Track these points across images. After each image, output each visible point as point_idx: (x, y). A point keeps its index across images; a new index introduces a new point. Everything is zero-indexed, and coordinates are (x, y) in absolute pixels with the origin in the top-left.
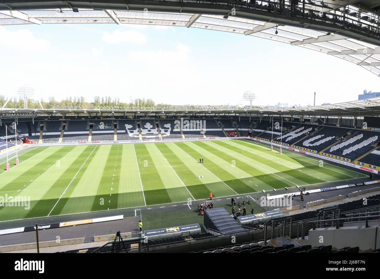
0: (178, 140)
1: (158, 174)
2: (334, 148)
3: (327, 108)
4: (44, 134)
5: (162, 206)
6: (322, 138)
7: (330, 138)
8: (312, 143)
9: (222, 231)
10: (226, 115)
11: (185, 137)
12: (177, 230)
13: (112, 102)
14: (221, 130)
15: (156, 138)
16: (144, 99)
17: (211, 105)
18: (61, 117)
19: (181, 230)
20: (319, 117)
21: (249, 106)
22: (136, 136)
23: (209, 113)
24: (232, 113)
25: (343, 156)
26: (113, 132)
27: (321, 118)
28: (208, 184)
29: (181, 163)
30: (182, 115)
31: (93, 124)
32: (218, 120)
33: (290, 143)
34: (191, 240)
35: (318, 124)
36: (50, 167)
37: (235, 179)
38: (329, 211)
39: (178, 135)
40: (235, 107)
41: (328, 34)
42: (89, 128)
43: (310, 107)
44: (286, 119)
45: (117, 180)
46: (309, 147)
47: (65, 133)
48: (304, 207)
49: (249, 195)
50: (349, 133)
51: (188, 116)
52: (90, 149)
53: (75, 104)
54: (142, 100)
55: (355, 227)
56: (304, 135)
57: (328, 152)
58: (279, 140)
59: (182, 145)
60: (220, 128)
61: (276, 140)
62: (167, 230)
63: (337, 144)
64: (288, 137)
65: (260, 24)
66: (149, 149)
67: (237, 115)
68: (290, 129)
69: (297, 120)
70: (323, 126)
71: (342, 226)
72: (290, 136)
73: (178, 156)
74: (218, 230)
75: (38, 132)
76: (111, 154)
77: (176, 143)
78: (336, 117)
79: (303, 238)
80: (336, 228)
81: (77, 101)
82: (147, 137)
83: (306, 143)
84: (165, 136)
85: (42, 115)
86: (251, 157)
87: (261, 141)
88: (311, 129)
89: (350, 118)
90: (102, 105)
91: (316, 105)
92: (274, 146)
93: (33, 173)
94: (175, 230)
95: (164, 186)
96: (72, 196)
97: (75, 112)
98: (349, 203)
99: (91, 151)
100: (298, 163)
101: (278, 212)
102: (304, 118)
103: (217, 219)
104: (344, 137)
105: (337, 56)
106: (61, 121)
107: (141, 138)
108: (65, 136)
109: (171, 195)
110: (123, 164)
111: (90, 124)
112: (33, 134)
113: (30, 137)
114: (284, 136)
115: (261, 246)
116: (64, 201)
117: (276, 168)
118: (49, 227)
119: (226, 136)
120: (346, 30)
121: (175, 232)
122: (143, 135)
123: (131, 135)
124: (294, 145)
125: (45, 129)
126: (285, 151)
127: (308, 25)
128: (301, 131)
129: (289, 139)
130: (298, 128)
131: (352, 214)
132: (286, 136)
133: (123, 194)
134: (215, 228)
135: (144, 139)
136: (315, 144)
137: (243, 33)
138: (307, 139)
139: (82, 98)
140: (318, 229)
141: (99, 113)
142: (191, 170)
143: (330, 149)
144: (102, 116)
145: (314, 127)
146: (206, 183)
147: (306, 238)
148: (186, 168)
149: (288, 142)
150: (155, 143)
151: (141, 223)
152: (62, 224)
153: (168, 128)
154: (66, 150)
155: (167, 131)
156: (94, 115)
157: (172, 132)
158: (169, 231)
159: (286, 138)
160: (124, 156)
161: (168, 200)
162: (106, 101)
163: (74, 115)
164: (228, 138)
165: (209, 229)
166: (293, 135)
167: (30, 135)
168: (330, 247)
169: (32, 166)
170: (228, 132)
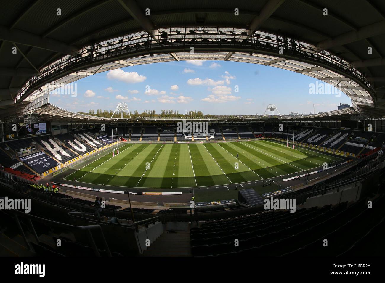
0: (220, 141)
1: (205, 165)
2: (326, 143)
3: (321, 115)
4: (131, 135)
5: (209, 187)
6: (319, 136)
7: (324, 136)
8: (313, 140)
9: (251, 203)
10: (255, 122)
11: (226, 139)
12: (219, 203)
13: (173, 113)
14: (251, 133)
15: (204, 140)
16: (195, 111)
17: (244, 115)
18: (141, 124)
19: (221, 203)
20: (317, 122)
21: (271, 115)
22: (190, 138)
23: (243, 121)
24: (259, 121)
25: (331, 148)
26: (174, 135)
27: (318, 123)
28: (242, 172)
29: (223, 158)
30: (223, 122)
31: (160, 129)
32: (249, 126)
33: (299, 141)
34: (229, 210)
35: (316, 126)
36: (135, 157)
37: (261, 168)
38: (319, 185)
39: (220, 137)
40: (261, 116)
41: (317, 67)
42: (158, 131)
43: (312, 115)
44: (297, 124)
45: (177, 168)
46: (312, 143)
47: (144, 135)
48: (307, 184)
49: (271, 179)
50: (334, 132)
51: (228, 123)
52: (158, 146)
53: (149, 115)
54: (194, 112)
55: (332, 193)
56: (308, 135)
57: (322, 146)
58: (292, 139)
59: (223, 145)
60: (251, 132)
61: (290, 139)
62: (212, 203)
63: (327, 140)
64: (298, 136)
65: (275, 58)
66: (199, 148)
67: (263, 122)
68: (299, 131)
69: (303, 124)
70: (319, 128)
71: (325, 193)
72: (300, 136)
73: (220, 153)
74: (248, 203)
75: (128, 134)
76: (172, 151)
77: (218, 143)
78: (327, 122)
79: (303, 204)
80: (321, 195)
81: (150, 113)
82: (198, 139)
83: (310, 141)
84: (210, 138)
85: (131, 123)
86: (273, 153)
87: (280, 140)
88: (312, 130)
89: (334, 122)
90: (166, 116)
91: (315, 114)
92: (289, 144)
93: (126, 160)
94: (218, 203)
95: (210, 174)
96: (148, 177)
97: (149, 121)
98: (332, 178)
99: (159, 148)
100: (304, 154)
101: (290, 189)
102: (308, 123)
103: (247, 196)
104: (331, 135)
105: (324, 80)
106: (141, 127)
107: (193, 140)
108: (143, 137)
109: (214, 180)
110: (181, 157)
111: (159, 129)
112: (126, 135)
113: (125, 137)
114: (296, 136)
115: (275, 212)
116: (144, 179)
117: (289, 159)
118: (137, 193)
119: (255, 137)
120: (326, 65)
121: (218, 204)
122: (194, 137)
123: (186, 137)
124: (302, 142)
125: (132, 132)
126: (296, 147)
127: (304, 60)
128: (306, 132)
129: (299, 138)
130: (304, 130)
131: (332, 185)
132: (297, 136)
133: (181, 178)
134: (246, 202)
135: (195, 140)
136: (314, 141)
137: (264, 64)
138: (310, 137)
139: (153, 111)
140: (312, 197)
141: (164, 121)
142: (229, 162)
143: (323, 144)
144: (167, 124)
145: (314, 129)
146: (240, 172)
147: (304, 203)
148: (225, 161)
149: (298, 141)
150: (204, 143)
151: (193, 198)
152: (144, 193)
153: (213, 133)
154: (144, 146)
155: (212, 135)
156: (161, 123)
157: (215, 135)
158: (213, 204)
159: (297, 138)
160: (181, 152)
161: (213, 183)
162: (169, 113)
163: (148, 123)
164: (257, 139)
165: (242, 203)
166: (301, 135)
167: (124, 135)
168: (317, 207)
169: (126, 155)
170: (257, 135)
